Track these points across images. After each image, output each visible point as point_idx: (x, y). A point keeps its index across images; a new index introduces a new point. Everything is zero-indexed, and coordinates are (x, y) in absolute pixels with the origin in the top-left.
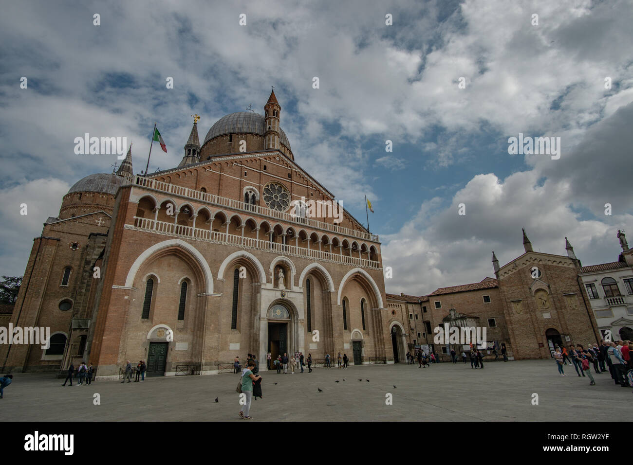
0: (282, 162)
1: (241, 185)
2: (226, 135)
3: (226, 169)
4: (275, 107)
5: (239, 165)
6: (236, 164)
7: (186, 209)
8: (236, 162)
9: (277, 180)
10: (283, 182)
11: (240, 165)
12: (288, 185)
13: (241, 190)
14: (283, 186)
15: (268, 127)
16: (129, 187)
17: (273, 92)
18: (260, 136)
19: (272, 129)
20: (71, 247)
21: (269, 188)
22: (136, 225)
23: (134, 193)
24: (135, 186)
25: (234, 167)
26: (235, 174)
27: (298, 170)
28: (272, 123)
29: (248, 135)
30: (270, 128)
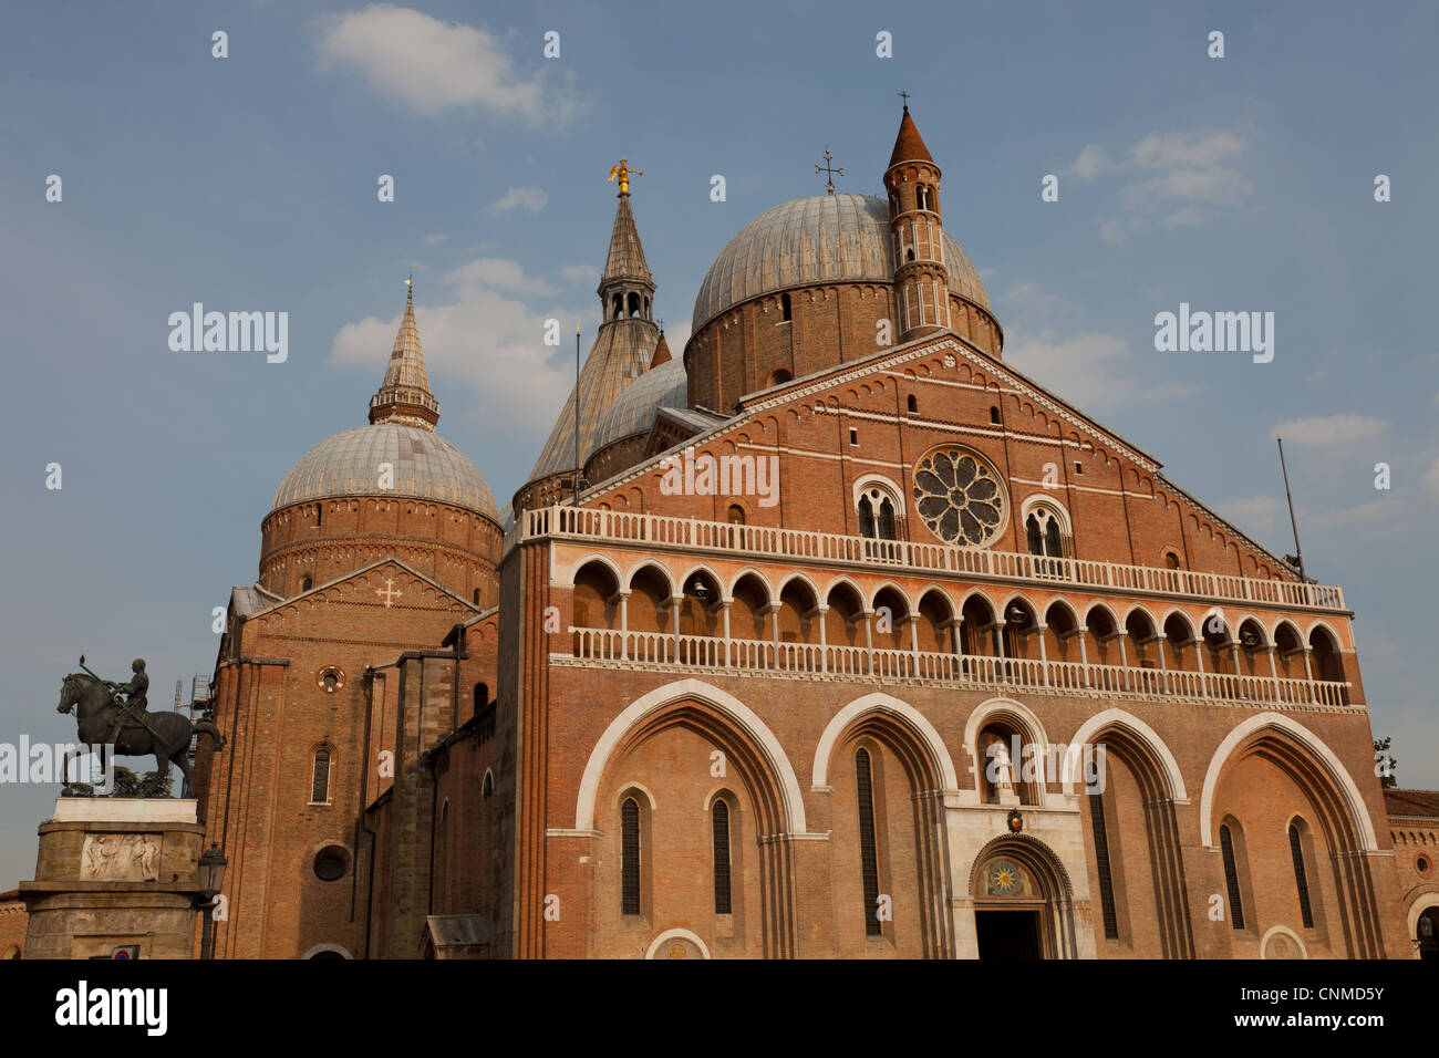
0: (965, 373)
1: (846, 476)
2: (771, 297)
3: (791, 433)
4: (924, 176)
5: (830, 410)
6: (821, 409)
7: (700, 587)
8: (820, 403)
9: (954, 438)
10: (975, 442)
11: (835, 411)
12: (990, 448)
13: (847, 493)
14: (974, 454)
15: (904, 252)
16: (546, 542)
17: (906, 115)
18: (882, 285)
19: (918, 258)
20: (322, 684)
21: (933, 470)
22: (577, 654)
23: (560, 559)
24: (558, 540)
25: (817, 421)
26: (821, 443)
27: (1022, 389)
28: (917, 238)
29: (841, 288)
30: (911, 255)
